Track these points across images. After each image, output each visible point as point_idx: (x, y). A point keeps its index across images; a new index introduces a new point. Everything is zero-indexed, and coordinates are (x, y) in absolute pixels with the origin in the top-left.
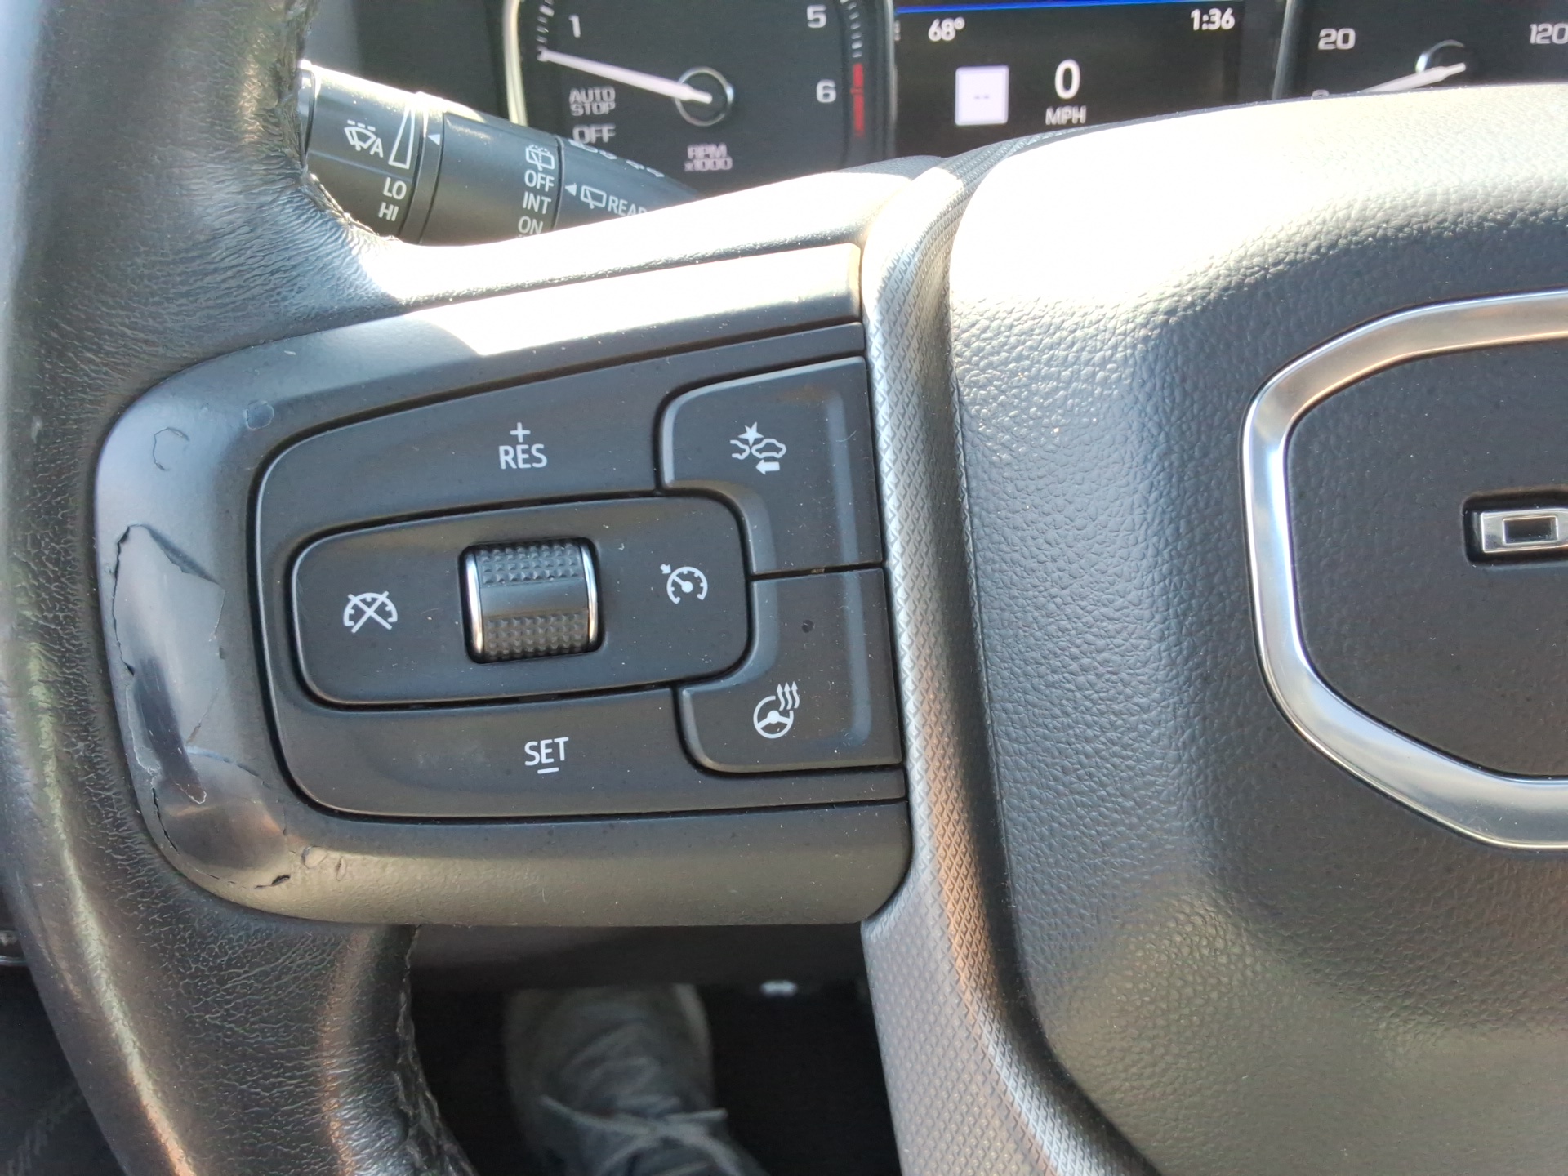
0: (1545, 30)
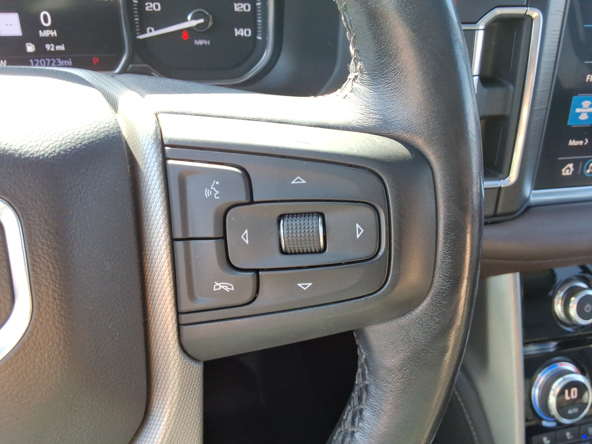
0: (240, 6)
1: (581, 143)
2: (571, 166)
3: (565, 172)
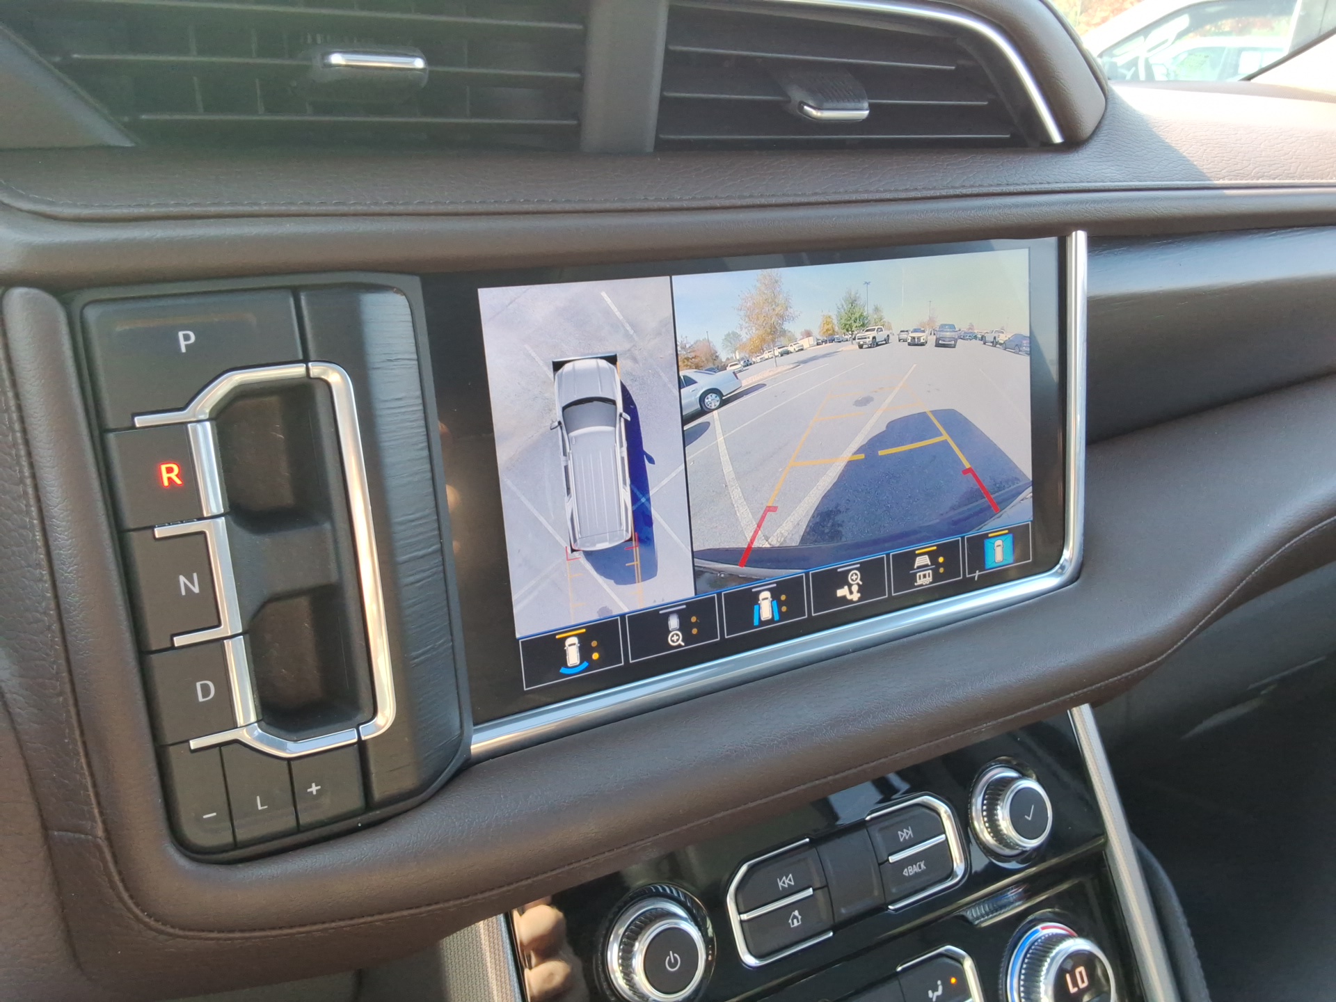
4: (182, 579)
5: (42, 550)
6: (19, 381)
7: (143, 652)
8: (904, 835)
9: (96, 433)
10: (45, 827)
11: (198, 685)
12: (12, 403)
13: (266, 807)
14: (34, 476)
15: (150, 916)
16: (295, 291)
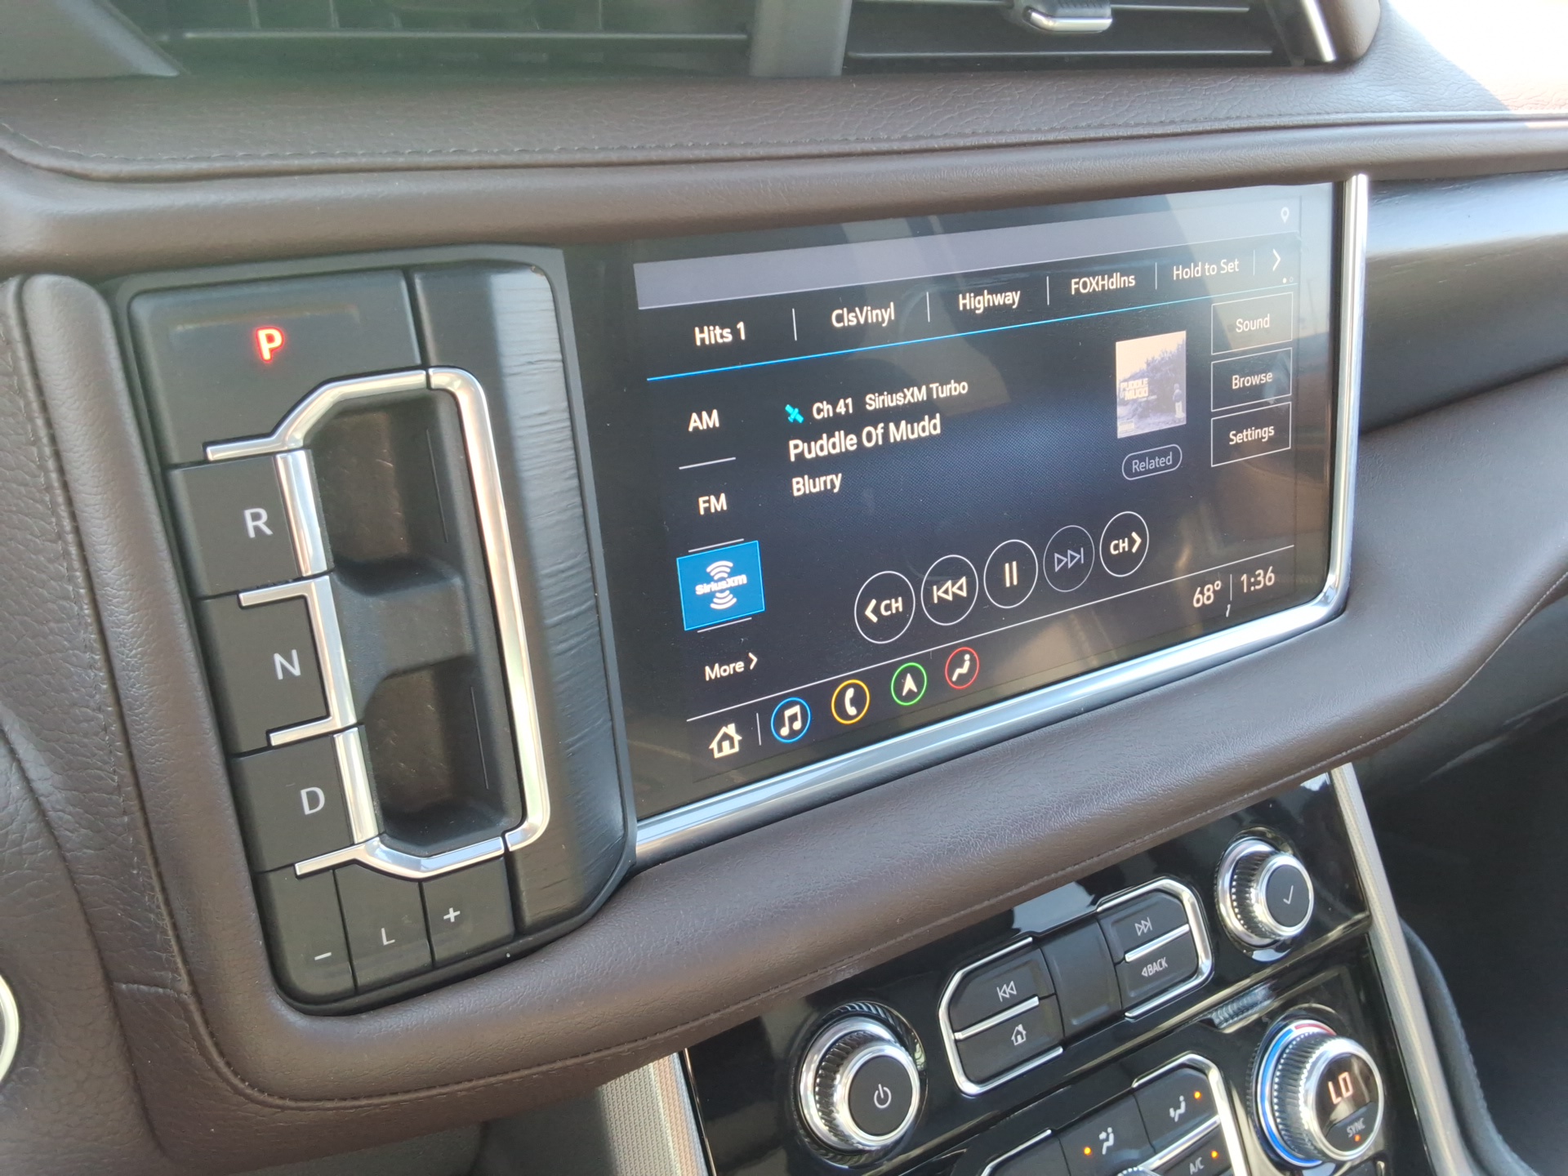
1: (740, 666)
2: (731, 729)
3: (720, 749)
4: (278, 659)
5: (93, 628)
6: (51, 403)
7: (231, 755)
8: (1142, 927)
9: (157, 470)
10: (109, 979)
11: (304, 793)
12: (43, 433)
13: (393, 941)
14: (77, 531)
15: (252, 1086)
16: (407, 272)
